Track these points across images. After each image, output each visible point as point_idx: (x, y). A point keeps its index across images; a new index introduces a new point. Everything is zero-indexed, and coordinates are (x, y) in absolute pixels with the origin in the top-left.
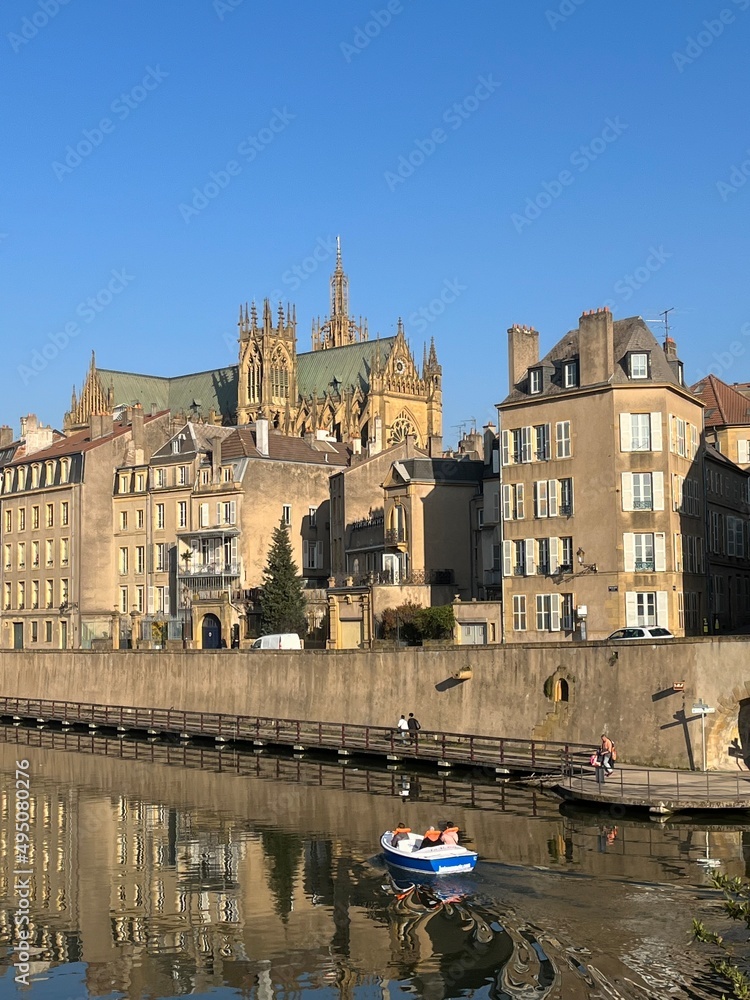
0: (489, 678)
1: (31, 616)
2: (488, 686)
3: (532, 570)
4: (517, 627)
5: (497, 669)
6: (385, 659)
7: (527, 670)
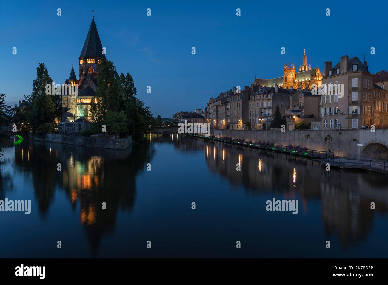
0: (313, 137)
1: (234, 124)
2: (313, 139)
3: (328, 115)
4: (325, 127)
5: (315, 135)
6: (292, 133)
7: (321, 136)
